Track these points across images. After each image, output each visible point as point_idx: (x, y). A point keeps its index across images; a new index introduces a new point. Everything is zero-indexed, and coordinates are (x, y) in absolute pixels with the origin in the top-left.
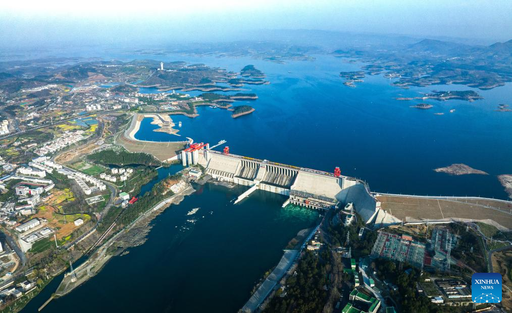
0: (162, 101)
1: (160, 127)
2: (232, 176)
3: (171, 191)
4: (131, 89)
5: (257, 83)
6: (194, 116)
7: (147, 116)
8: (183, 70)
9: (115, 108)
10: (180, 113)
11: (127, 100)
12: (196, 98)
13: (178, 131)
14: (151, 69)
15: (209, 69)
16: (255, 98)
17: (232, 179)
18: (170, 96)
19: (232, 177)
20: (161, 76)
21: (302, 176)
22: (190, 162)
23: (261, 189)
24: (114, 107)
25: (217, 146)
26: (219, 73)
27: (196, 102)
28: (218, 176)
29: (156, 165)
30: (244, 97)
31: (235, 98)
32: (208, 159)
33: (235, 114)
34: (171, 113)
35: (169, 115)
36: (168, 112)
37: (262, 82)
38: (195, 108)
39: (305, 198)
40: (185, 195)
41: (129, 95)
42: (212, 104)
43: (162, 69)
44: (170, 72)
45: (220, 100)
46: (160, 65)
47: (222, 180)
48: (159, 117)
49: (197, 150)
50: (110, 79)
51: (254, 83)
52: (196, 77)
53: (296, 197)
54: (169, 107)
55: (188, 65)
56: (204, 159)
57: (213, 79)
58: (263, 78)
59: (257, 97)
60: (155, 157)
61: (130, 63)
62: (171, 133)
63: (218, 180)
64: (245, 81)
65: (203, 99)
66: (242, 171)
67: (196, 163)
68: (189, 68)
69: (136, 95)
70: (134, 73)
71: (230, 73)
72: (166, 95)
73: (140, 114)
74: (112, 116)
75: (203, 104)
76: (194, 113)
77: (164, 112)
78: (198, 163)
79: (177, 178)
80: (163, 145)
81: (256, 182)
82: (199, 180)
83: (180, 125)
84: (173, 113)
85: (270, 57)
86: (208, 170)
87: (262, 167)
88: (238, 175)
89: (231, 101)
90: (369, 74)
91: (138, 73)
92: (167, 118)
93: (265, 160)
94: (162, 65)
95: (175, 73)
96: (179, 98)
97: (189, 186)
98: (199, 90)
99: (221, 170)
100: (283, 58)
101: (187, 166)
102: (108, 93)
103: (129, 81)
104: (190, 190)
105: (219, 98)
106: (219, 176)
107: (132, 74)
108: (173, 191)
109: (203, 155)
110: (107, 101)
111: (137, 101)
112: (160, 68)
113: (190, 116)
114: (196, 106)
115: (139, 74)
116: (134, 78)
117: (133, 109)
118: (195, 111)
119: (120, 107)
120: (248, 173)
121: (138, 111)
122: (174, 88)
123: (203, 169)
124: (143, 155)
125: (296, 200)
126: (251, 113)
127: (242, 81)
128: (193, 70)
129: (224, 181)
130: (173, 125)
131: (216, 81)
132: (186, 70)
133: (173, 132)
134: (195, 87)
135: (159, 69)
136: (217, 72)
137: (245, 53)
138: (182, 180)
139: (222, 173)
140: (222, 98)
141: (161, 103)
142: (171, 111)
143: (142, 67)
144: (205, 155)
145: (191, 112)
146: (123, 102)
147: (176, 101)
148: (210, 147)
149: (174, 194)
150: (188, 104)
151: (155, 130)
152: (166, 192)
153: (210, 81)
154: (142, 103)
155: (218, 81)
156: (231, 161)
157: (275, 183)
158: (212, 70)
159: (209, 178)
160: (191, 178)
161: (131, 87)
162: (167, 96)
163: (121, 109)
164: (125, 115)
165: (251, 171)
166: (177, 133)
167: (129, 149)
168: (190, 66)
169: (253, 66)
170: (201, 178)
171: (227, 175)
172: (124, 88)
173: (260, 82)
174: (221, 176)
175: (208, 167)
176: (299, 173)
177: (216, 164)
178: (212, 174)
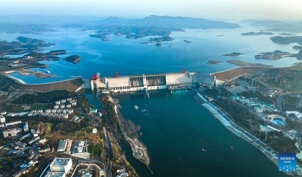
7: (8, 72)
12: (28, 57)
16: (65, 52)
19: (128, 88)
21: (168, 77)
28: (119, 90)
32: (106, 83)
37: (51, 44)
47: (122, 92)
53: (174, 87)
63: (120, 92)
78: (99, 87)
81: (146, 87)
87: (144, 78)
93: (143, 75)
99: (119, 86)
120: (137, 84)
129: (124, 92)
138: (108, 96)
139: (121, 88)
149: (114, 103)
156: (123, 80)
171: (125, 88)
174: (121, 90)
175: (109, 87)
176: (166, 76)
177: (113, 84)
178: (114, 90)
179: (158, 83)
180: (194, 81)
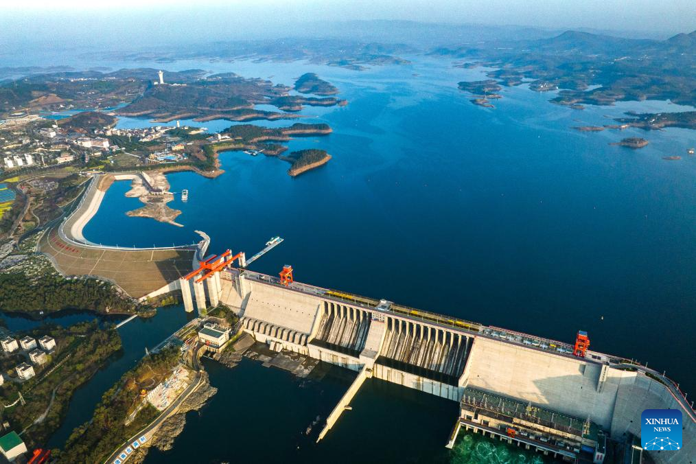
0: (153, 143)
1: (143, 205)
2: (305, 339)
3: (149, 404)
4: (101, 121)
5: (325, 103)
6: (214, 173)
7: (120, 177)
8: (198, 83)
9: (61, 160)
10: (188, 167)
11: (88, 144)
12: (219, 136)
13: (178, 212)
14: (143, 83)
15: (244, 80)
16: (326, 132)
17: (305, 348)
18: (171, 133)
19: (303, 343)
20: (159, 95)
21: (484, 348)
22: (202, 305)
23: (379, 377)
24: (58, 159)
25: (262, 253)
26: (260, 87)
27: (219, 144)
28: (269, 338)
29: (120, 311)
30: (308, 131)
31: (290, 132)
32: (244, 294)
33: (296, 168)
34: (167, 169)
35: (165, 173)
36: (164, 166)
37: (334, 102)
38: (216, 155)
39: (506, 419)
40: (187, 409)
41: (96, 132)
42: (248, 147)
43: (162, 82)
44: (175, 87)
45: (264, 138)
46: (158, 75)
47: (279, 349)
48: (144, 179)
49: (217, 273)
50: (70, 103)
51: (319, 102)
52: (220, 95)
53: (480, 416)
54: (165, 157)
55: (209, 75)
56: (234, 292)
57: (248, 98)
58: (334, 94)
59: (330, 131)
60: (119, 290)
61: (112, 75)
62: (164, 218)
63: (272, 348)
64: (304, 101)
65: (233, 137)
66: (328, 326)
67: (215, 303)
68: (210, 80)
69: (109, 133)
70: (113, 90)
71: (278, 86)
72: (163, 131)
73: (106, 175)
74: (50, 179)
75: (232, 146)
76: (215, 169)
77: (155, 167)
78: (220, 303)
79: (165, 361)
80: (139, 255)
81: (366, 361)
82: (225, 351)
83: (184, 198)
84: (172, 169)
85: (339, 60)
86: (246, 322)
87: (376, 320)
88: (319, 337)
89: (284, 139)
90: (505, 84)
91: (120, 91)
92: (158, 179)
93: (383, 302)
94: (161, 76)
95: (185, 88)
96: (187, 136)
97: (198, 377)
98: (225, 119)
99: (277, 323)
100: (360, 62)
101: (195, 314)
102: (54, 130)
103: (102, 106)
104: (200, 393)
105: (262, 134)
106: (272, 338)
107: (109, 92)
108: (155, 404)
109: (231, 283)
110: (48, 146)
111: (106, 144)
112: (159, 81)
113: (207, 174)
114: (219, 152)
115: (123, 93)
116: (112, 100)
117: (95, 163)
118: (217, 164)
119: (70, 159)
120: (344, 333)
121: (102, 167)
122: (180, 116)
123: (233, 319)
124: (90, 284)
125: (478, 421)
126: (326, 164)
127: (299, 101)
128: (214, 83)
129: (285, 352)
130: (169, 197)
131: (255, 101)
132: (203, 83)
133: (168, 217)
134: (218, 112)
135: (156, 83)
136: (255, 85)
137: (299, 55)
138: (180, 366)
139: (278, 330)
140: (268, 134)
141: (152, 148)
142: (169, 165)
143: (130, 80)
144: (236, 284)
145: (209, 166)
146: (78, 148)
147: (180, 141)
148: (247, 259)
149: (159, 413)
150: (203, 148)
151: (130, 214)
152: (133, 415)
153: (243, 102)
154: (115, 148)
155: (258, 101)
156: (300, 301)
157: (412, 361)
158: (248, 83)
159: (250, 344)
160: (205, 348)
161: (103, 116)
162: (166, 132)
163: (73, 163)
164: (75, 176)
165: (349, 327)
166: (176, 220)
167: (63, 268)
168: (211, 77)
169: (313, 74)
170: (230, 346)
171: (292, 335)
172: (89, 119)
173: (330, 102)
174: (277, 339)
175: (245, 314)
176: (479, 341)
177: (263, 308)
178: (256, 333)
179: (431, 359)
180: (615, 418)
